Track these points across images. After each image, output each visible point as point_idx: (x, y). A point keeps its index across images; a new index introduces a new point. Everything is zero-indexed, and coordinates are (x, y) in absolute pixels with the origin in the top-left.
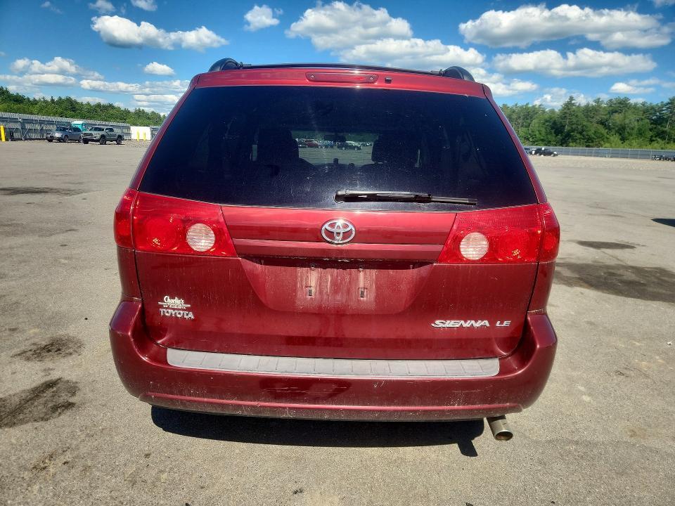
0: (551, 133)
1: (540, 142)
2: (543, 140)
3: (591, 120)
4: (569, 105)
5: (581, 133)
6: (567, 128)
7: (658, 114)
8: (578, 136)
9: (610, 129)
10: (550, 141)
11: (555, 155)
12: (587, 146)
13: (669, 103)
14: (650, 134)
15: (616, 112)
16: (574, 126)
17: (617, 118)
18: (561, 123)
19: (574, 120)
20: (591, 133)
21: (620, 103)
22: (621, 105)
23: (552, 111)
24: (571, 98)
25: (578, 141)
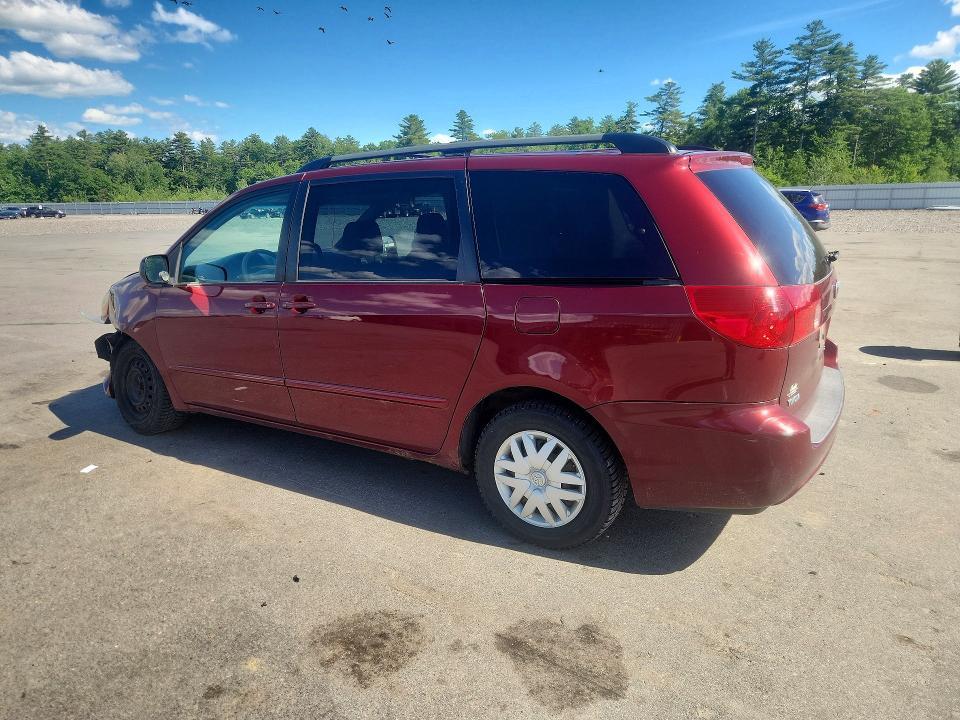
0: (26, 182)
1: (13, 197)
2: (16, 193)
3: (83, 161)
4: (40, 138)
5: (75, 181)
6: (50, 174)
7: (167, 154)
8: (72, 185)
9: (113, 175)
10: (30, 195)
11: (61, 216)
12: (91, 200)
13: (175, 141)
14: (166, 181)
15: (114, 150)
16: (60, 171)
17: (119, 159)
18: (37, 166)
19: (59, 162)
20: (90, 181)
21: (115, 138)
22: (116, 142)
23: (15, 147)
24: (42, 129)
25: (75, 193)
